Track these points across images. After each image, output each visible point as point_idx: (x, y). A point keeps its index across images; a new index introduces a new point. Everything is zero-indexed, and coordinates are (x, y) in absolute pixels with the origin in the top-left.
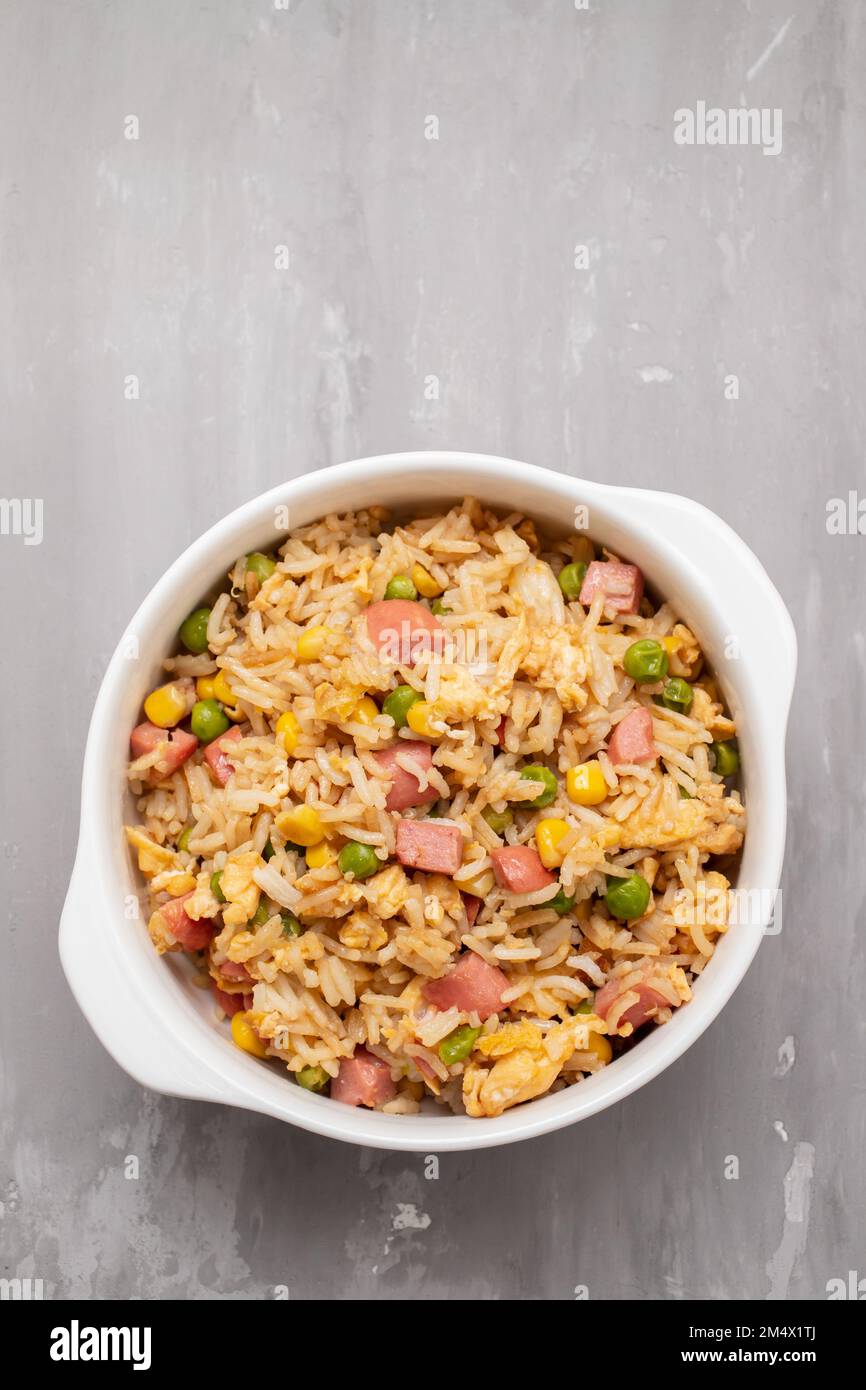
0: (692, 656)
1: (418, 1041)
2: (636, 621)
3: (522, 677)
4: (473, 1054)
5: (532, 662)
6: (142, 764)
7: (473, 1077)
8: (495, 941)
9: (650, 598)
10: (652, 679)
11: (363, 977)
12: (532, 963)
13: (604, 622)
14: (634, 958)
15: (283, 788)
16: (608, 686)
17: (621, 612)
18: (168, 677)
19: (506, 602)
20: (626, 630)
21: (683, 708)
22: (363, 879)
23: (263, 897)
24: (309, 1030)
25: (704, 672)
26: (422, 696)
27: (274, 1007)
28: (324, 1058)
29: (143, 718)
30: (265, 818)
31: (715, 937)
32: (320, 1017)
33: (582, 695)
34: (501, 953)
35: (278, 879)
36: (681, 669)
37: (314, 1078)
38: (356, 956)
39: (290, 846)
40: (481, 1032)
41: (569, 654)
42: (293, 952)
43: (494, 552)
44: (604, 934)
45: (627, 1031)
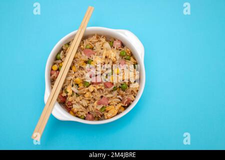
0: (130, 53)
1: (97, 110)
2: (121, 48)
3: (106, 57)
4: (105, 110)
5: (107, 55)
6: (53, 76)
7: (105, 114)
8: (106, 95)
9: (123, 45)
10: (124, 56)
11: (88, 102)
12: (112, 97)
13: (117, 49)
14: (126, 95)
15: (74, 76)
16: (118, 57)
17: (119, 47)
18: (54, 64)
19: (102, 48)
20: (120, 50)
21: (129, 60)
22: (87, 87)
23: (73, 91)
24: (81, 110)
25: (132, 55)
26: (92, 61)
27: (76, 107)
28: (84, 114)
29: (52, 70)
30: (72, 81)
31: (137, 91)
32: (83, 108)
33: (115, 59)
34: (107, 96)
35: (75, 89)
36: (128, 54)
37: (83, 117)
38: (87, 99)
39: (76, 84)
40: (106, 107)
41: (113, 53)
42: (78, 99)
43: (100, 41)
44: (121, 92)
45: (126, 105)
